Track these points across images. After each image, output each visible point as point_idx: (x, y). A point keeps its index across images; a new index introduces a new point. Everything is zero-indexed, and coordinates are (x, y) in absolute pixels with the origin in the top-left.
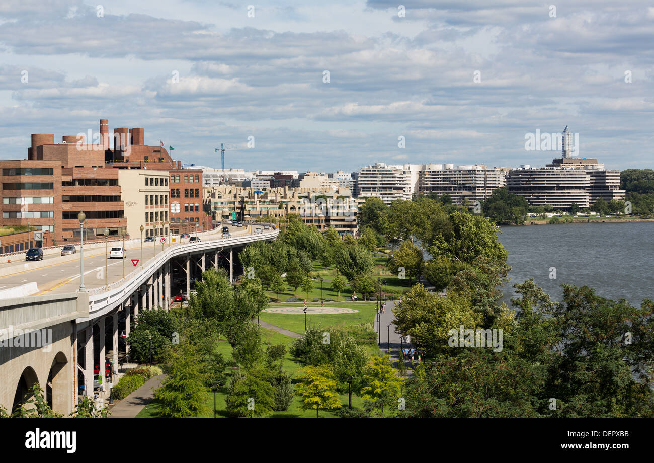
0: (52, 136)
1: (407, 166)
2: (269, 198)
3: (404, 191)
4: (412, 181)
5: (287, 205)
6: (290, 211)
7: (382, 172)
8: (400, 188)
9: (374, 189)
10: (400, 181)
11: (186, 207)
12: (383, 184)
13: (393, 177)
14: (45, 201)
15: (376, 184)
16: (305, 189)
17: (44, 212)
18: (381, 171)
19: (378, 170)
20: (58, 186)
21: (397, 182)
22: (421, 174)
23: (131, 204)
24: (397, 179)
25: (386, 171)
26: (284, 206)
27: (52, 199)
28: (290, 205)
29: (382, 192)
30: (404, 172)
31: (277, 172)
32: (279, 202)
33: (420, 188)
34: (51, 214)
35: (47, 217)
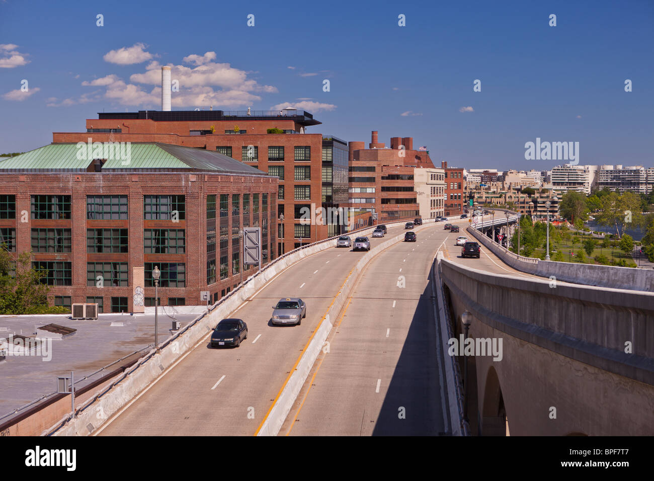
0: (363, 143)
1: (587, 166)
2: (492, 190)
3: (584, 185)
4: (590, 178)
5: (505, 195)
6: (508, 200)
7: (569, 171)
8: (582, 184)
9: (562, 184)
10: (582, 178)
11: (452, 196)
12: (569, 180)
13: (577, 175)
14: (369, 190)
15: (565, 180)
16: (517, 183)
17: (368, 199)
18: (567, 170)
19: (565, 170)
20: (379, 180)
21: (579, 179)
22: (597, 173)
23: (421, 194)
24: (579, 176)
25: (571, 170)
26: (504, 196)
27: (374, 189)
28: (508, 195)
29: (568, 186)
30: (585, 171)
31: (486, 170)
32: (499, 193)
33: (596, 183)
34: (374, 200)
35: (371, 203)
